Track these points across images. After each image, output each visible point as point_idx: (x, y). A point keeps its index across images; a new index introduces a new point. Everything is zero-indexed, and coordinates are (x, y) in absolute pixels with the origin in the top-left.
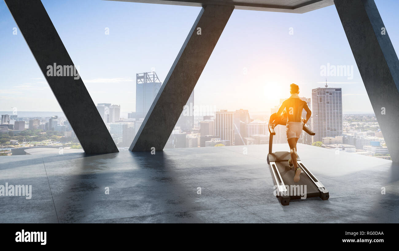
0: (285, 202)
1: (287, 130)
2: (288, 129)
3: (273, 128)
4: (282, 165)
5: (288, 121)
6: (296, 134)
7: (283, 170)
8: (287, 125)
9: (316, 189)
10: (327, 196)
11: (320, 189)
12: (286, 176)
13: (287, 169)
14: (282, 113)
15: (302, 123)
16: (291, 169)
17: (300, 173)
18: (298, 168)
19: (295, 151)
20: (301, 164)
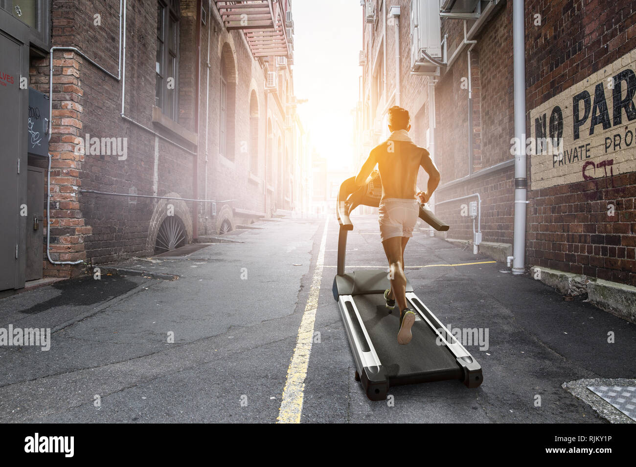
0: (377, 391)
1: (380, 219)
2: (382, 215)
3: (347, 214)
4: (370, 303)
5: (383, 195)
6: (404, 228)
7: (371, 316)
8: (381, 206)
9: (450, 362)
10: (477, 378)
11: (460, 361)
12: (380, 329)
13: (381, 313)
14: (369, 178)
15: (418, 200)
16: (390, 312)
17: (413, 322)
18: (408, 309)
19: (400, 269)
20: (414, 300)
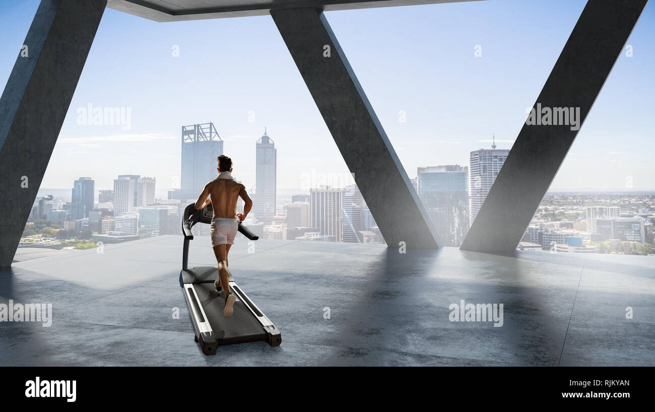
0: (210, 349)
1: (212, 232)
2: (213, 229)
3: (189, 228)
4: (205, 289)
5: (214, 216)
7: (205, 297)
8: (212, 223)
9: (259, 329)
10: (278, 340)
11: (266, 329)
12: (211, 306)
13: (212, 295)
14: (204, 204)
15: (238, 219)
17: (234, 302)
18: (230, 293)
19: (225, 266)
20: (234, 287)
